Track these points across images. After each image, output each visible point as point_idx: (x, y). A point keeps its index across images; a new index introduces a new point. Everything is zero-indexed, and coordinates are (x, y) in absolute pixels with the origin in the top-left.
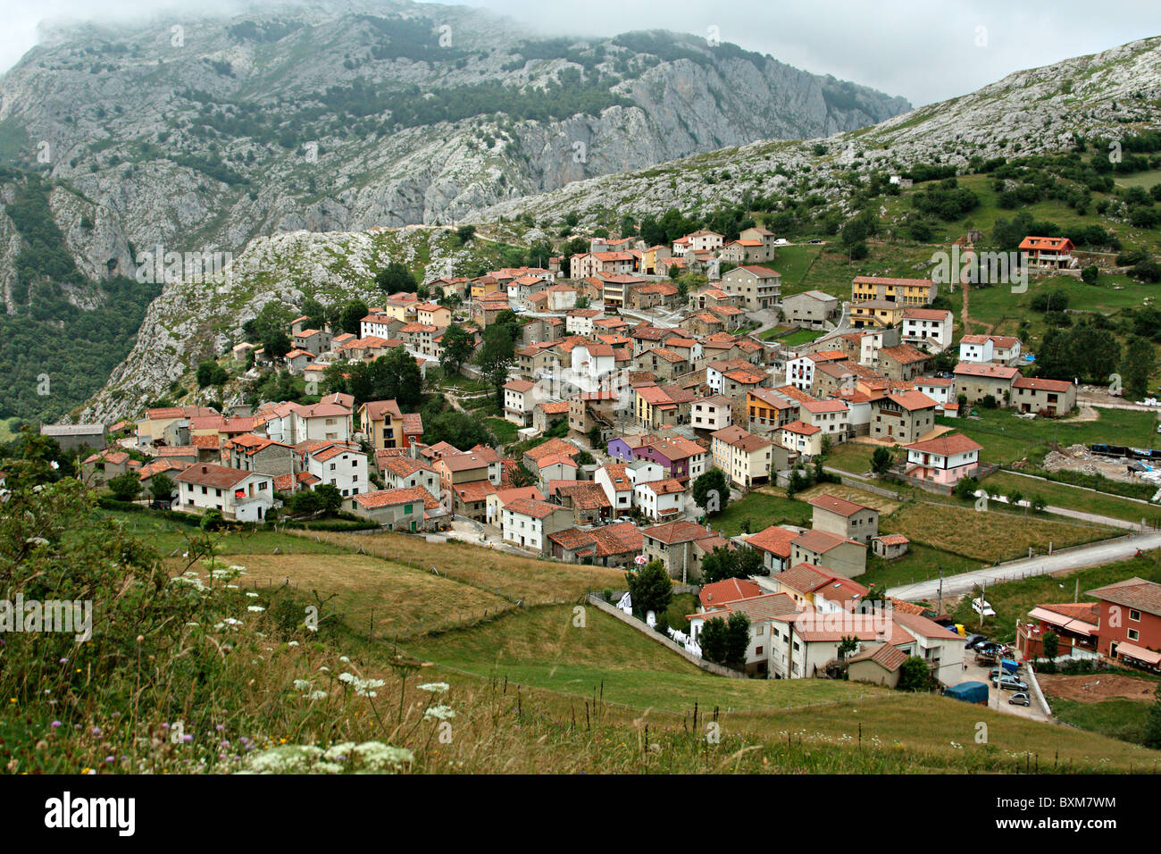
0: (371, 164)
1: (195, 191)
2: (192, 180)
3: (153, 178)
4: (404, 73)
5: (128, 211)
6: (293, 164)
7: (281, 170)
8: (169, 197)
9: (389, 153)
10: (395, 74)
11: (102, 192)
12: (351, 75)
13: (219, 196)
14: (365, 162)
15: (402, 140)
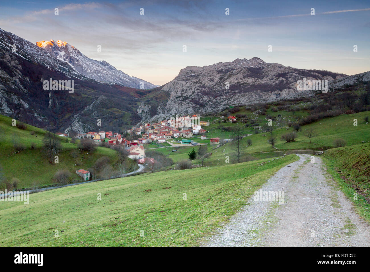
0: (229, 102)
1: (192, 107)
2: (192, 105)
3: (184, 104)
4: (248, 81)
5: (179, 111)
6: (214, 102)
7: (211, 103)
8: (187, 108)
9: (234, 99)
10: (247, 81)
11: (174, 107)
12: (237, 82)
13: (197, 108)
14: (228, 101)
15: (237, 97)
